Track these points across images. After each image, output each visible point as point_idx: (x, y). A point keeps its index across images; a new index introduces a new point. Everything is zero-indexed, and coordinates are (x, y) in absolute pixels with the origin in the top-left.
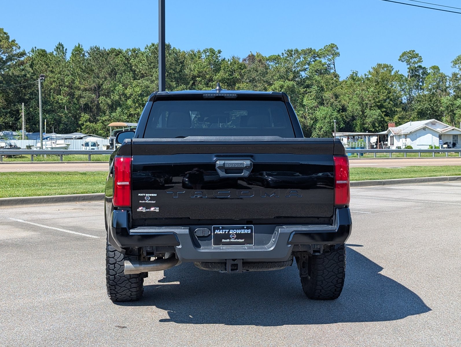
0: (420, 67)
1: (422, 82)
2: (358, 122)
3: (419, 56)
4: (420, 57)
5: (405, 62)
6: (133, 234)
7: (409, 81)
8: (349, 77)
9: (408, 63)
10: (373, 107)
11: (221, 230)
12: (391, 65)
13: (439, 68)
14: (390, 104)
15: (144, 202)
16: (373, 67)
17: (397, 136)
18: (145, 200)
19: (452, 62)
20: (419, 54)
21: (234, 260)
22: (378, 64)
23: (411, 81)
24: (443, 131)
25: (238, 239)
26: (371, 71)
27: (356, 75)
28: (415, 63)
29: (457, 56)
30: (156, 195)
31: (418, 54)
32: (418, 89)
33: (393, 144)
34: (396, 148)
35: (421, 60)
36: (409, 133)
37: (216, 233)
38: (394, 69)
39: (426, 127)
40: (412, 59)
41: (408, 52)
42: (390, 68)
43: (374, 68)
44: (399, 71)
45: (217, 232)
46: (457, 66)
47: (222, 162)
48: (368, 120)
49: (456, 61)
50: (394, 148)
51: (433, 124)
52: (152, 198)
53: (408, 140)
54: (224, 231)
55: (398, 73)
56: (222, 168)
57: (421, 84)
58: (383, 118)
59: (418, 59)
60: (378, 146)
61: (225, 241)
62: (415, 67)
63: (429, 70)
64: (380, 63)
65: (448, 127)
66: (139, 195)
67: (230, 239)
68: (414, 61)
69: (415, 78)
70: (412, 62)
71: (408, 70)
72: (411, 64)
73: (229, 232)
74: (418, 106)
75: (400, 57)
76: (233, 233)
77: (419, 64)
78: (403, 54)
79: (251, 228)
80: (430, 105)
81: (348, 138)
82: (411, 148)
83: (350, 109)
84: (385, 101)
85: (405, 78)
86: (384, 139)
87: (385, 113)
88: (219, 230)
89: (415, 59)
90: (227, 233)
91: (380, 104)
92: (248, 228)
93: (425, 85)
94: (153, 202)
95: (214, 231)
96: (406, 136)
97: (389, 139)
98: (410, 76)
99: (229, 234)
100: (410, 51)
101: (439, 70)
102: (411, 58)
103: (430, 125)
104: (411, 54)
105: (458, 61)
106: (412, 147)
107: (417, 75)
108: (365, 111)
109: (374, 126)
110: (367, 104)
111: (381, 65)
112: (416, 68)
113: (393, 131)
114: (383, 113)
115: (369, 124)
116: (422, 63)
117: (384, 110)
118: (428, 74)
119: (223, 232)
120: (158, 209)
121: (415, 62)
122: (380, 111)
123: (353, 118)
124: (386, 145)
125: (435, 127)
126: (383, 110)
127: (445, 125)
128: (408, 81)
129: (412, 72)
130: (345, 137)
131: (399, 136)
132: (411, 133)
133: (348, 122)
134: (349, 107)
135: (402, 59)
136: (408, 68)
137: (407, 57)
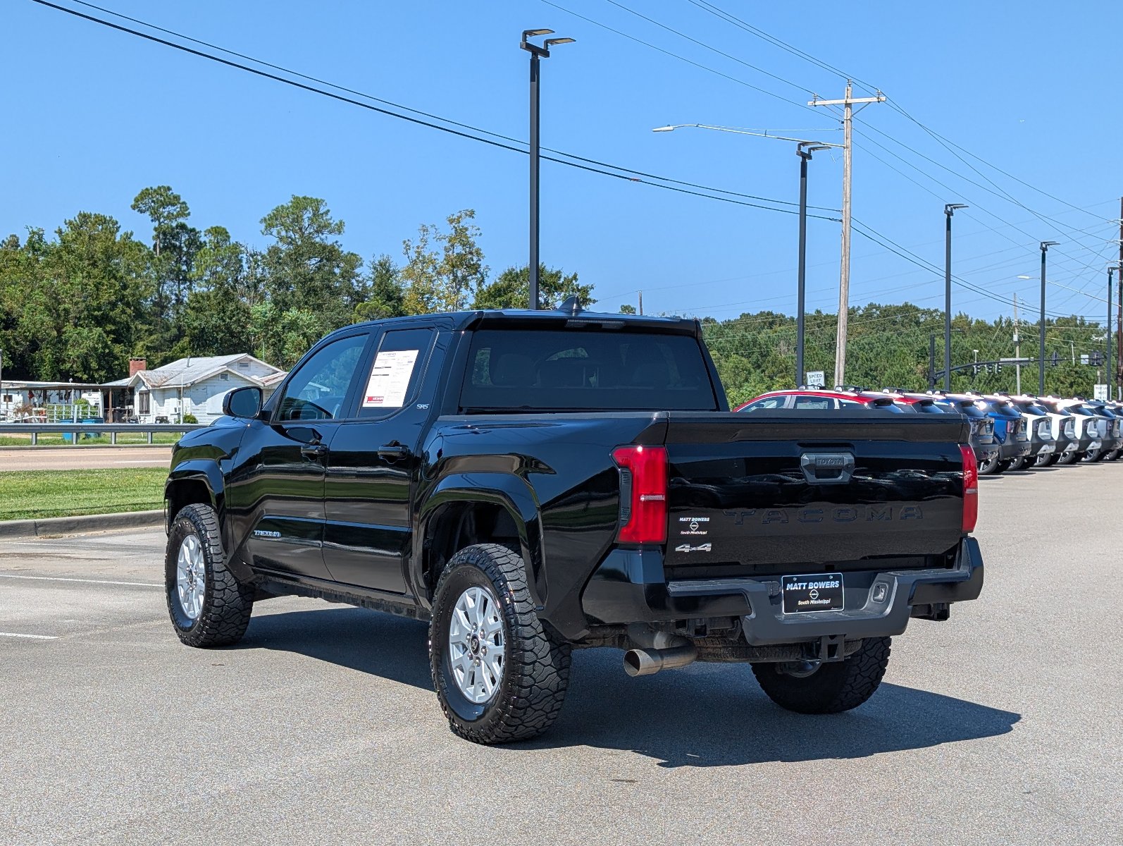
0: (183, 227)
1: (188, 264)
2: (47, 354)
3: (181, 201)
4: (184, 203)
5: (148, 213)
6: (676, 595)
7: (158, 259)
8: (9, 242)
9: (156, 216)
10: (84, 319)
11: (796, 584)
12: (114, 219)
13: (227, 233)
14: (126, 313)
15: (688, 533)
16: (67, 222)
17: (157, 392)
18: (690, 531)
19: (261, 222)
20: (181, 197)
21: (832, 637)
22: (80, 214)
23: (163, 259)
24: (267, 381)
25: (821, 599)
26: (63, 231)
27: (40, 239)
28: (170, 217)
29: (275, 208)
30: (708, 520)
31: (179, 196)
32: (179, 280)
33: (147, 412)
34: (157, 420)
35: (187, 212)
36: (189, 385)
37: (788, 589)
38: (120, 229)
39: (227, 371)
40: (164, 208)
41: (155, 191)
42: (111, 225)
43: (71, 223)
44: (132, 234)
45: (790, 587)
46: (274, 231)
47: (813, 456)
48: (72, 352)
49: (271, 218)
50: (150, 420)
51: (243, 364)
52: (702, 526)
53: (187, 401)
54: (800, 584)
55: (132, 237)
56: (811, 467)
57: (184, 268)
58: (109, 348)
59: (178, 210)
60: (110, 415)
61: (803, 603)
62: (171, 226)
63: (206, 235)
64: (87, 212)
65: (277, 372)
66: (681, 519)
67: (810, 599)
68: (169, 213)
69: (172, 253)
70: (165, 214)
71: (155, 233)
72: (162, 220)
73: (807, 586)
74: (194, 321)
75: (136, 200)
76: (814, 588)
77: (181, 220)
78: (142, 193)
79: (839, 579)
80: (224, 321)
81: (31, 396)
82: (195, 421)
83: (24, 321)
84: (113, 305)
85: (149, 252)
86: (121, 399)
87: (113, 336)
88: (792, 584)
89: (171, 208)
90: (804, 588)
91: (103, 314)
92: (834, 579)
93: (194, 270)
95: (785, 587)
96: (179, 392)
97: (137, 398)
98: (160, 247)
99: (808, 591)
100: (160, 188)
101: (229, 237)
102: (163, 205)
103: (236, 366)
104: (161, 195)
105: (276, 219)
106: (197, 418)
107: (175, 246)
108: (64, 330)
109: (86, 367)
110: (67, 311)
111: (90, 216)
112: (173, 229)
113: (147, 380)
114: (108, 337)
115: (74, 361)
116: (188, 217)
117: (110, 327)
118: (201, 246)
119: (798, 586)
120: (710, 545)
121: (173, 214)
122: (100, 329)
123: (34, 345)
124: (130, 412)
125: (247, 373)
126: (108, 329)
127: (269, 369)
128: (156, 259)
129: (165, 239)
130: (18, 393)
131: (164, 392)
132: (193, 384)
133: (21, 356)
134: (22, 317)
135: (141, 205)
136: (155, 229)
137: (153, 201)
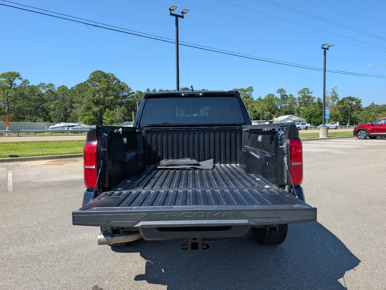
1: (286, 101)
2: (261, 116)
5: (279, 93)
8: (258, 99)
10: (267, 110)
12: (274, 94)
13: (292, 95)
14: (274, 109)
20: (285, 90)
27: (261, 98)
32: (284, 103)
39: (288, 118)
41: (280, 89)
43: (267, 95)
44: (277, 96)
48: (265, 116)
49: (299, 92)
51: (291, 117)
58: (271, 115)
63: (289, 96)
64: (270, 94)
68: (283, 93)
74: (285, 110)
75: (277, 91)
80: (290, 110)
98: (281, 98)
107: (284, 98)
108: (264, 112)
109: (267, 118)
110: (264, 109)
116: (286, 93)
122: (270, 112)
127: (296, 117)
133: (257, 116)
134: (257, 111)
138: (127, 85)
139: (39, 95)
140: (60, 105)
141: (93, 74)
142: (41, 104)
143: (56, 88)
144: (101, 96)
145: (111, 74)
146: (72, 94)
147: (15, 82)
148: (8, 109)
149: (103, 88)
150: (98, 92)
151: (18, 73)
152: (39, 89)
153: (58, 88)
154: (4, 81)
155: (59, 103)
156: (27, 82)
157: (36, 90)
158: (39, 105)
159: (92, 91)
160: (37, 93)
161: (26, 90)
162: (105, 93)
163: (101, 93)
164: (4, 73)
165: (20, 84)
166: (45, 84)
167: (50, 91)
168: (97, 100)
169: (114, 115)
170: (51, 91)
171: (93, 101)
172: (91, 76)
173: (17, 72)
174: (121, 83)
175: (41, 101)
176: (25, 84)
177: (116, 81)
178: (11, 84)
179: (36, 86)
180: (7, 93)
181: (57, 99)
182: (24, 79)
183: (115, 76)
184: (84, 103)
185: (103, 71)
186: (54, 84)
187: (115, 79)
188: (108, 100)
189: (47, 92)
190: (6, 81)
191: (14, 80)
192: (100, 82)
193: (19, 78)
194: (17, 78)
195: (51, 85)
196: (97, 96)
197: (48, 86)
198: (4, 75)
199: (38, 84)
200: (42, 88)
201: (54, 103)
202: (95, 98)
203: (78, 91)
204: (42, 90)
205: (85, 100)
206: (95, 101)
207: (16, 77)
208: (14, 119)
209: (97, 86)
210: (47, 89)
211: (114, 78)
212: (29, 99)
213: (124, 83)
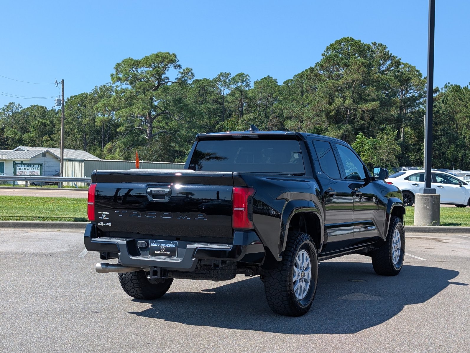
6: (93, 242)
11: (155, 244)
18: (103, 217)
21: (155, 267)
25: (166, 252)
30: (109, 213)
37: (151, 246)
47: (151, 189)
52: (107, 216)
54: (157, 244)
56: (150, 194)
61: (157, 252)
66: (99, 212)
67: (160, 251)
73: (160, 245)
79: (176, 244)
88: (153, 244)
92: (173, 244)
94: (107, 218)
95: (150, 244)
99: (160, 247)
120: (110, 223)
138: (417, 71)
139: (216, 101)
140: (258, 123)
141: (333, 47)
142: (217, 123)
143: (252, 84)
144: (348, 102)
145: (377, 45)
146: (286, 96)
147: (167, 75)
148: (151, 134)
149: (354, 81)
150: (341, 91)
151: (173, 54)
152: (217, 88)
153: (256, 83)
154: (147, 72)
155: (255, 118)
156: (190, 73)
157: (210, 89)
158: (215, 123)
159: (326, 89)
160: (212, 97)
161: (190, 91)
162: (359, 95)
163: (348, 93)
164: (148, 55)
165: (176, 79)
166: (229, 74)
167: (239, 90)
168: (337, 111)
169: (375, 149)
170: (241, 91)
171: (328, 114)
172: (328, 52)
173: (171, 53)
174: (403, 66)
175: (219, 114)
176: (185, 78)
177: (389, 62)
178: (159, 79)
179: (212, 80)
180: (150, 98)
181: (253, 109)
182: (184, 67)
183: (387, 50)
184: (306, 120)
185: (356, 39)
186: (248, 75)
187: (386, 56)
188: (364, 111)
189: (232, 94)
190: (149, 73)
191: (165, 69)
192: (346, 65)
193: (175, 65)
194: (171, 66)
195: (242, 77)
196: (338, 101)
197: (234, 81)
198: (147, 61)
199: (216, 76)
200: (221, 86)
201: (245, 120)
202: (332, 107)
203: (300, 89)
204: (222, 88)
205: (308, 112)
206: (333, 113)
207: (168, 63)
208: (160, 156)
209: (339, 77)
210: (233, 86)
211: (385, 54)
212: (191, 112)
213: (412, 67)
